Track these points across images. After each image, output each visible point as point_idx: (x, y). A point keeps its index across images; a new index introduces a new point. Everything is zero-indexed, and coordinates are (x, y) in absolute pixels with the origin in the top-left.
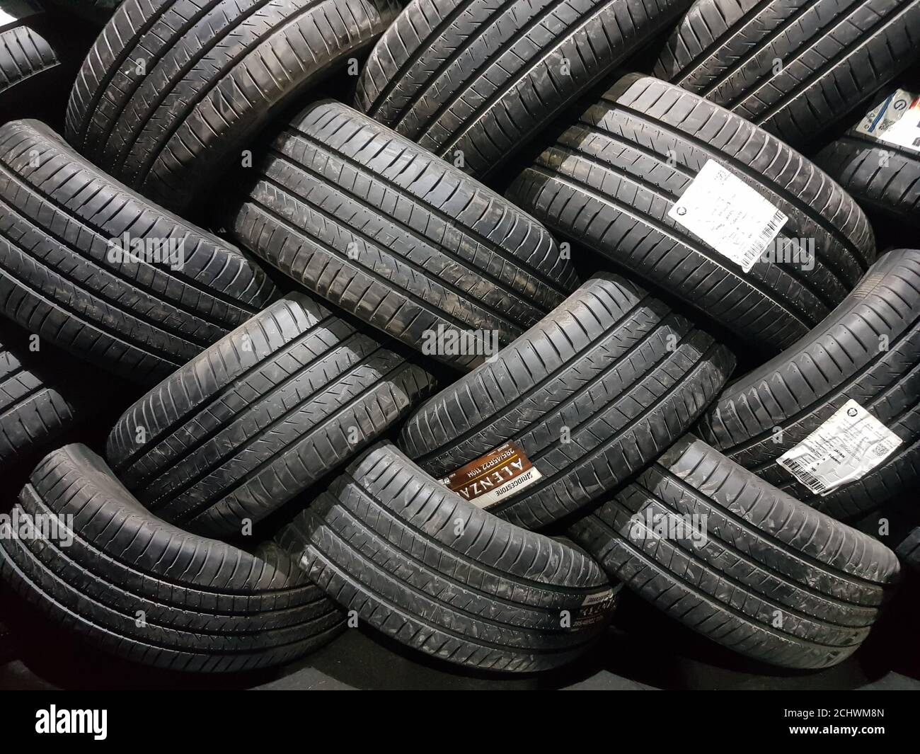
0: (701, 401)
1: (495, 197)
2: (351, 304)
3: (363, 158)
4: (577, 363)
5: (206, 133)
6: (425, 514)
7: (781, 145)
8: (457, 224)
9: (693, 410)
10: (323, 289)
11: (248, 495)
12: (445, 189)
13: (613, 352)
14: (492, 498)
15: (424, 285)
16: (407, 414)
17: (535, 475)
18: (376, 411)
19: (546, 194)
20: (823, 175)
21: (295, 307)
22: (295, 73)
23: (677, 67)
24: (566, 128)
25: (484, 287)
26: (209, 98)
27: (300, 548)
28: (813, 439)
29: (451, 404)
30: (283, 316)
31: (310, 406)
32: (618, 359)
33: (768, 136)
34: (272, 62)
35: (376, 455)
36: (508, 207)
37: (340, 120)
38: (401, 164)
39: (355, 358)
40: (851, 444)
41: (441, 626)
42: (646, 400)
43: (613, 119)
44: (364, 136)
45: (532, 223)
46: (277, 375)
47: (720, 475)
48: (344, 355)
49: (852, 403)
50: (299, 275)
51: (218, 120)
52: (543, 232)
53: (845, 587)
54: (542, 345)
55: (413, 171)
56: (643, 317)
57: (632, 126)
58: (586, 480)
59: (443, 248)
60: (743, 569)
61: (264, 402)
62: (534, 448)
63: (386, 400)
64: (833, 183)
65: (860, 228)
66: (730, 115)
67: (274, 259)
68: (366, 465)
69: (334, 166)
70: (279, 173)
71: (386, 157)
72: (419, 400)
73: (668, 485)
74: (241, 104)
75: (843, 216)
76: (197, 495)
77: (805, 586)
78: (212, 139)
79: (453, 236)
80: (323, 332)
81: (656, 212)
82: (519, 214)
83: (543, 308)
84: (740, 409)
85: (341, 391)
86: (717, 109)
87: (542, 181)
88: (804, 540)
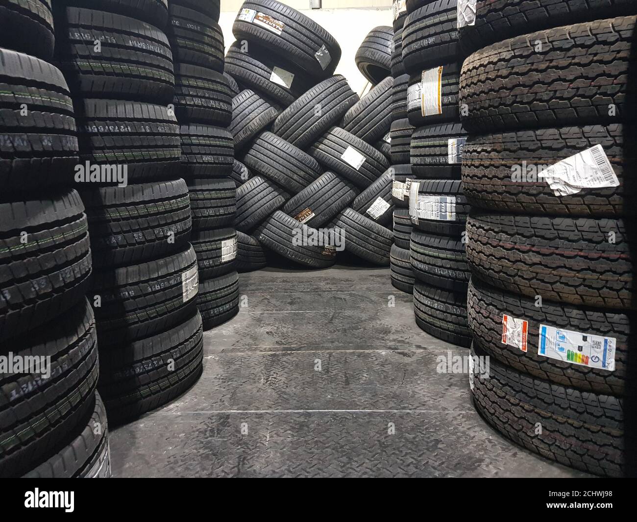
0: (350, 198)
1: (304, 153)
2: (272, 177)
3: (275, 145)
4: (322, 190)
5: (241, 139)
6: (289, 223)
7: (364, 143)
8: (296, 159)
9: (348, 200)
10: (267, 173)
11: (249, 220)
12: (293, 152)
13: (330, 187)
14: (304, 221)
15: (289, 173)
16: (284, 203)
17: (314, 215)
18: (278, 202)
19: (316, 152)
20: (374, 149)
21: (259, 178)
22: (260, 126)
23: (344, 125)
24: (320, 138)
25: (302, 173)
26: (242, 132)
27: (260, 235)
28: (372, 206)
29: (295, 200)
30: (257, 180)
31: (263, 200)
32: (331, 189)
33: (362, 141)
34: (256, 124)
35: (277, 212)
36: (307, 155)
37: (270, 136)
38: (284, 146)
39: (273, 190)
40: (380, 207)
41: (293, 249)
42: (337, 197)
43: (330, 136)
44: (276, 140)
45: (313, 159)
46: (256, 193)
47: (354, 214)
48: (270, 189)
49: (379, 198)
50: (261, 171)
51: (243, 136)
52: (315, 161)
53: (381, 239)
54: (315, 186)
55: (286, 148)
56: (337, 180)
57: (334, 138)
58: (324, 215)
59: (293, 165)
60: (358, 234)
61: (254, 199)
62: (313, 208)
63: (280, 199)
64: (377, 151)
65: (384, 160)
66: (354, 136)
67: (254, 167)
68: (275, 214)
69: (269, 146)
70: (256, 147)
71: (281, 145)
72: (287, 200)
73: (343, 218)
74: (249, 133)
75: (379, 158)
76: (237, 221)
77: (372, 238)
78: (242, 140)
79: (295, 162)
80: (265, 184)
81: (338, 157)
82: (310, 157)
83: (315, 178)
84: (359, 200)
85: (270, 196)
86: (351, 135)
87: (315, 150)
88: (371, 227)
